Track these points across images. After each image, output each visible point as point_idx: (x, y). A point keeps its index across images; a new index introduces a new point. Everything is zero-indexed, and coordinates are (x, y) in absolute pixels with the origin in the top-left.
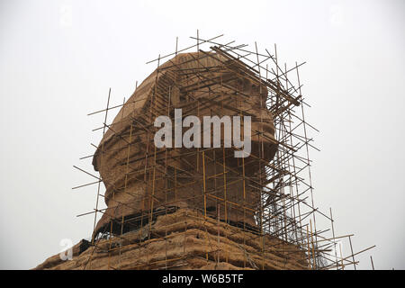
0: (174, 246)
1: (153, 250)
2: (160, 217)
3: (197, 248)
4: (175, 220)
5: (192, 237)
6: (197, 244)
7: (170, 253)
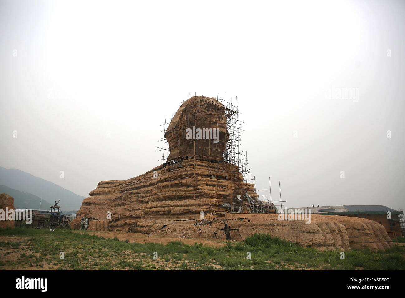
0: (187, 171)
1: (181, 172)
2: (183, 161)
3: (193, 172)
4: (187, 162)
5: (191, 169)
6: (193, 170)
7: (185, 173)
